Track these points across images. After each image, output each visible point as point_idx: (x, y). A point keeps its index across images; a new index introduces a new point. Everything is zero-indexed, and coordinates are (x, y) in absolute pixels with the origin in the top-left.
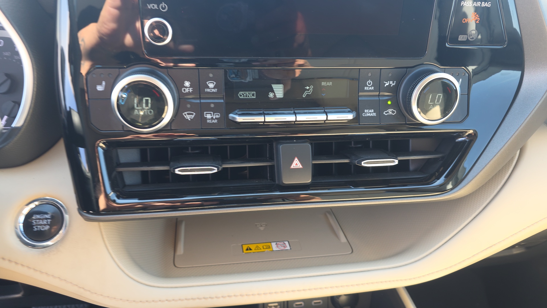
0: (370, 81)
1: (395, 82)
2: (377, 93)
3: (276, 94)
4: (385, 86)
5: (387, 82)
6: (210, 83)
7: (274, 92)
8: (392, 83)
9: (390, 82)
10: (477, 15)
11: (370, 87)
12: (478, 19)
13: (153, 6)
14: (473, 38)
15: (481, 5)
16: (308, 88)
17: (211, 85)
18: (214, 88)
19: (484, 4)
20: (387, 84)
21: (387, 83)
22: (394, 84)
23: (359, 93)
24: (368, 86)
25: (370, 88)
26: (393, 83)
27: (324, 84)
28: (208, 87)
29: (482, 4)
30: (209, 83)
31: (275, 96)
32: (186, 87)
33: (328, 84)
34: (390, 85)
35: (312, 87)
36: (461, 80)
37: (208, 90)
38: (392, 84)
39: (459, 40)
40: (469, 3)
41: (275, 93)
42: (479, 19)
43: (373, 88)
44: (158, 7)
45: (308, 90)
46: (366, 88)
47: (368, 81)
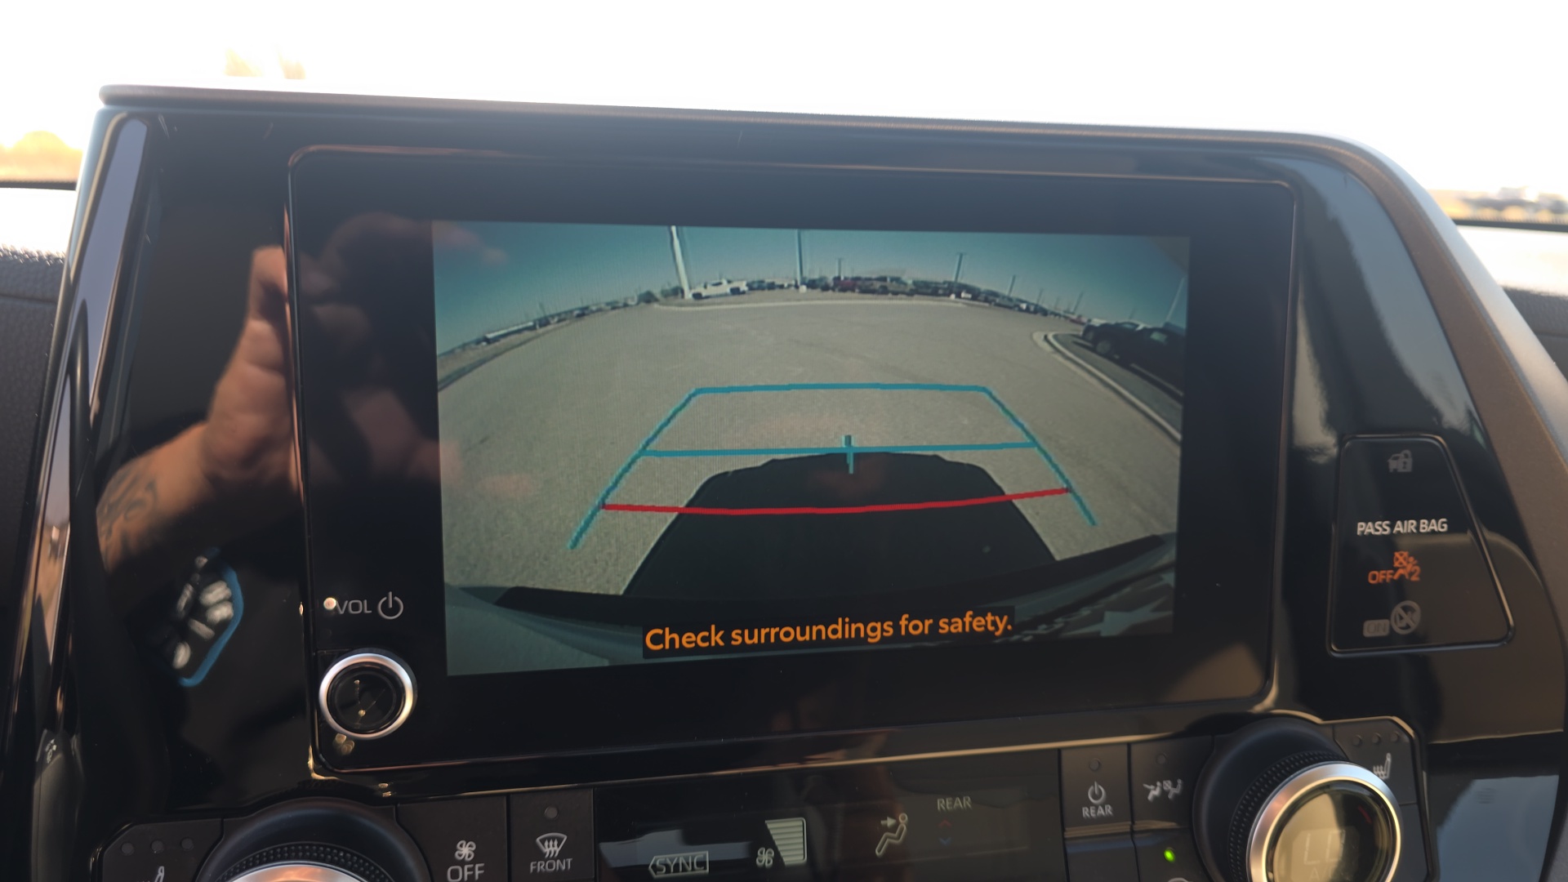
0: (1097, 787)
1: (1180, 781)
2: (1125, 827)
3: (782, 854)
4: (1150, 797)
5: (1156, 786)
6: (549, 839)
7: (775, 849)
8: (1170, 787)
9: (1165, 782)
10: (1411, 559)
11: (1100, 808)
12: (1416, 570)
13: (355, 606)
14: (1408, 627)
15: (1418, 528)
16: (890, 822)
17: (551, 849)
18: (562, 856)
19: (1429, 525)
20: (1155, 792)
21: (1152, 787)
22: (1177, 791)
23: (1063, 830)
24: (1092, 804)
25: (1101, 811)
26: (1175, 785)
27: (945, 806)
28: (541, 856)
29: (1422, 526)
30: (543, 841)
31: (778, 858)
32: (463, 863)
33: (958, 803)
34: (1164, 793)
35: (903, 819)
36: (1389, 759)
37: (541, 866)
38: (1172, 789)
39: (1367, 634)
40: (1381, 526)
41: (780, 848)
42: (1418, 568)
43: (1109, 809)
44: (372, 606)
45: (894, 829)
46: (1085, 812)
47: (1092, 788)
